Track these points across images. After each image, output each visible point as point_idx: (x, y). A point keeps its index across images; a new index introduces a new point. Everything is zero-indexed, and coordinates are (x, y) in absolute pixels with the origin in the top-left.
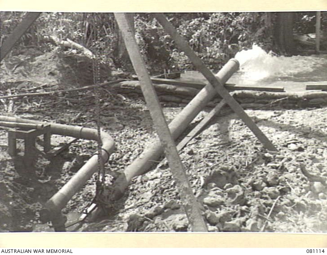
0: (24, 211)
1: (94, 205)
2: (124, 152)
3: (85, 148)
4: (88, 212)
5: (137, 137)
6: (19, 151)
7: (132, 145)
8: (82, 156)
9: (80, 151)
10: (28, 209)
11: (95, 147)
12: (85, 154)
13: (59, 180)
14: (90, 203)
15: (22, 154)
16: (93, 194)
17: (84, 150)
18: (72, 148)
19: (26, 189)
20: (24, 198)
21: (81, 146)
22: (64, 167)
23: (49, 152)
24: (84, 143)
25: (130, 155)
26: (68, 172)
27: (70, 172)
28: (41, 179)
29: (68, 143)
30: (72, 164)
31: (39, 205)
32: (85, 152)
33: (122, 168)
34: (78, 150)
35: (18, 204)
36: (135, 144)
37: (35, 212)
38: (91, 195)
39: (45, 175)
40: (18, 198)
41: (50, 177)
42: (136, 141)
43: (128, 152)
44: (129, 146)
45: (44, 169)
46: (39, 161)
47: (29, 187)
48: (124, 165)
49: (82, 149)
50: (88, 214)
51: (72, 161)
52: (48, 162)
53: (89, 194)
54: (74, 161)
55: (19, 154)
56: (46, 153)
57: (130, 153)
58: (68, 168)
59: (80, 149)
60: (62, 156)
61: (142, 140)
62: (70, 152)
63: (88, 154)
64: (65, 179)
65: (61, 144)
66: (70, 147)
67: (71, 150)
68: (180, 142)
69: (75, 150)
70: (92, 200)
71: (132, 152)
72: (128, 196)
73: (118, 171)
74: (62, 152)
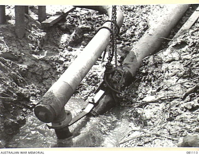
0: (15, 97)
1: (101, 92)
2: (127, 26)
3: (84, 20)
4: (95, 102)
5: (137, 10)
6: (9, 18)
7: (134, 18)
8: (82, 28)
9: (79, 23)
10: (20, 95)
11: (94, 18)
12: (84, 26)
13: (57, 56)
14: (96, 88)
15: (12, 22)
16: (99, 77)
17: (83, 22)
18: (69, 18)
19: (18, 67)
20: (15, 79)
21: (79, 17)
22: (62, 40)
23: (44, 22)
24: (81, 13)
25: (135, 30)
26: (67, 47)
27: (69, 47)
28: (36, 54)
29: (65, 12)
30: (71, 38)
31: (34, 88)
32: (84, 23)
33: (127, 44)
34: (77, 21)
35: (7, 88)
36: (138, 17)
37: (29, 97)
38: (97, 79)
39: (40, 49)
40: (7, 80)
41: (46, 52)
42: (137, 14)
43: (131, 26)
44: (131, 19)
45: (39, 42)
46: (32, 32)
47: (21, 63)
48: (130, 41)
49: (81, 21)
50: (96, 105)
51: (70, 34)
52: (43, 34)
53: (94, 77)
54: (73, 34)
55: (9, 21)
56: (40, 22)
57: (134, 27)
58: (66, 42)
59: (79, 20)
60: (59, 27)
61: (145, 13)
62: (68, 23)
63: (87, 27)
64: (64, 56)
65: (58, 13)
66: (67, 17)
67: (68, 20)
68: (189, 16)
69: (73, 21)
70: (98, 84)
71: (136, 26)
72: (139, 81)
73: (124, 48)
74: (59, 22)
